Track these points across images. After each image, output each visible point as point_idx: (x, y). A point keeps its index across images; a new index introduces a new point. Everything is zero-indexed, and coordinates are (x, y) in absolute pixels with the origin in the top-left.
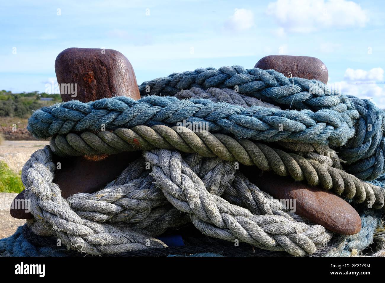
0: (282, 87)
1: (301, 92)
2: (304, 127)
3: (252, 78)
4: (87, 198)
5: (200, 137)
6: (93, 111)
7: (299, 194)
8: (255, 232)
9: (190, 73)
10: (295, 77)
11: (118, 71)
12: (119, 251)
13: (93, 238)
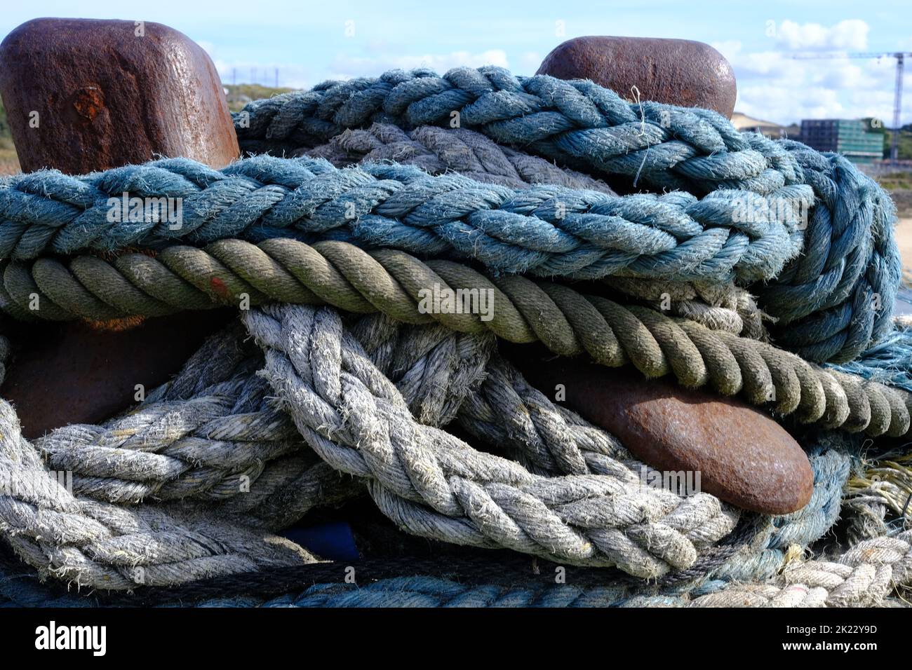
0: (614, 128)
1: (663, 142)
2: (671, 242)
3: (533, 104)
4: (91, 438)
5: (391, 273)
6: (97, 201)
7: (654, 413)
8: (539, 526)
9: (370, 85)
10: (648, 102)
11: (171, 85)
12: (179, 580)
13: (108, 548)
